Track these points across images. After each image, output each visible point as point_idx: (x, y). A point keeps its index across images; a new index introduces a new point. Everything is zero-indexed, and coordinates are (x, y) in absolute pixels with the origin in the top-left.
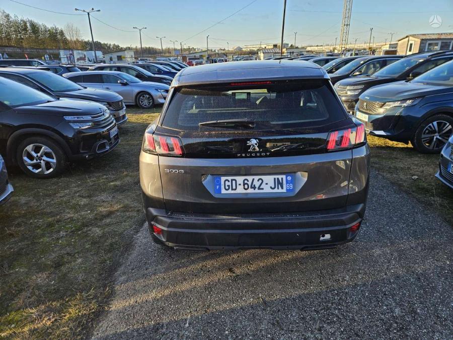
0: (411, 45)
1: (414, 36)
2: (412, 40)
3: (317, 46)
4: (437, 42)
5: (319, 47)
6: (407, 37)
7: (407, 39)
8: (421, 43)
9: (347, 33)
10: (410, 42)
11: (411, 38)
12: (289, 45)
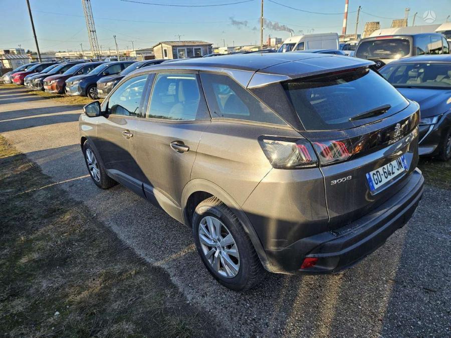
0: (165, 50)
1: (165, 43)
2: (165, 47)
3: (60, 52)
4: (183, 48)
5: (62, 53)
6: (160, 44)
7: (160, 45)
8: (173, 49)
9: (95, 39)
10: (164, 49)
11: (163, 45)
12: (26, 51)
